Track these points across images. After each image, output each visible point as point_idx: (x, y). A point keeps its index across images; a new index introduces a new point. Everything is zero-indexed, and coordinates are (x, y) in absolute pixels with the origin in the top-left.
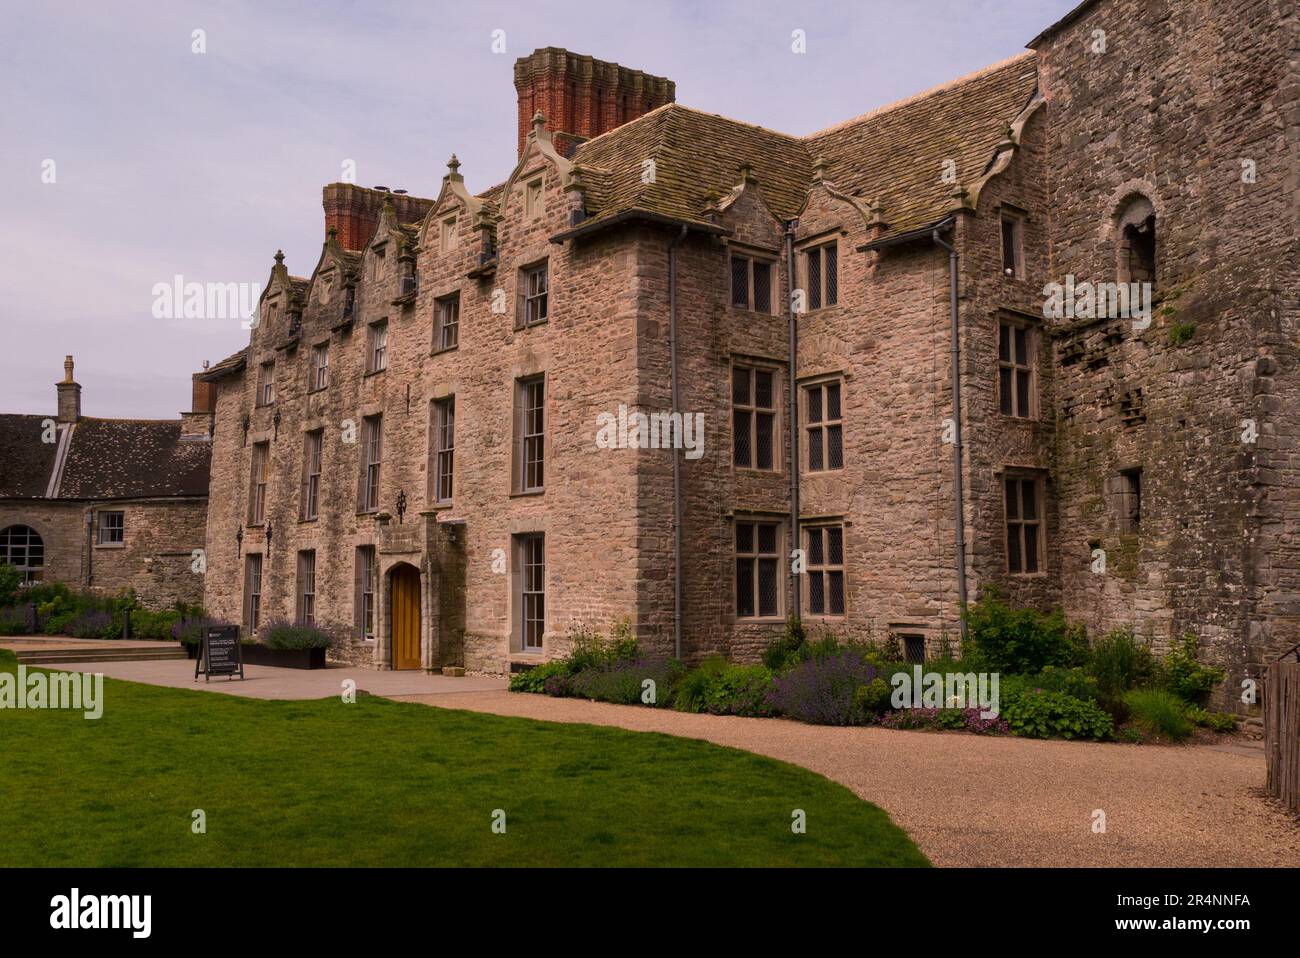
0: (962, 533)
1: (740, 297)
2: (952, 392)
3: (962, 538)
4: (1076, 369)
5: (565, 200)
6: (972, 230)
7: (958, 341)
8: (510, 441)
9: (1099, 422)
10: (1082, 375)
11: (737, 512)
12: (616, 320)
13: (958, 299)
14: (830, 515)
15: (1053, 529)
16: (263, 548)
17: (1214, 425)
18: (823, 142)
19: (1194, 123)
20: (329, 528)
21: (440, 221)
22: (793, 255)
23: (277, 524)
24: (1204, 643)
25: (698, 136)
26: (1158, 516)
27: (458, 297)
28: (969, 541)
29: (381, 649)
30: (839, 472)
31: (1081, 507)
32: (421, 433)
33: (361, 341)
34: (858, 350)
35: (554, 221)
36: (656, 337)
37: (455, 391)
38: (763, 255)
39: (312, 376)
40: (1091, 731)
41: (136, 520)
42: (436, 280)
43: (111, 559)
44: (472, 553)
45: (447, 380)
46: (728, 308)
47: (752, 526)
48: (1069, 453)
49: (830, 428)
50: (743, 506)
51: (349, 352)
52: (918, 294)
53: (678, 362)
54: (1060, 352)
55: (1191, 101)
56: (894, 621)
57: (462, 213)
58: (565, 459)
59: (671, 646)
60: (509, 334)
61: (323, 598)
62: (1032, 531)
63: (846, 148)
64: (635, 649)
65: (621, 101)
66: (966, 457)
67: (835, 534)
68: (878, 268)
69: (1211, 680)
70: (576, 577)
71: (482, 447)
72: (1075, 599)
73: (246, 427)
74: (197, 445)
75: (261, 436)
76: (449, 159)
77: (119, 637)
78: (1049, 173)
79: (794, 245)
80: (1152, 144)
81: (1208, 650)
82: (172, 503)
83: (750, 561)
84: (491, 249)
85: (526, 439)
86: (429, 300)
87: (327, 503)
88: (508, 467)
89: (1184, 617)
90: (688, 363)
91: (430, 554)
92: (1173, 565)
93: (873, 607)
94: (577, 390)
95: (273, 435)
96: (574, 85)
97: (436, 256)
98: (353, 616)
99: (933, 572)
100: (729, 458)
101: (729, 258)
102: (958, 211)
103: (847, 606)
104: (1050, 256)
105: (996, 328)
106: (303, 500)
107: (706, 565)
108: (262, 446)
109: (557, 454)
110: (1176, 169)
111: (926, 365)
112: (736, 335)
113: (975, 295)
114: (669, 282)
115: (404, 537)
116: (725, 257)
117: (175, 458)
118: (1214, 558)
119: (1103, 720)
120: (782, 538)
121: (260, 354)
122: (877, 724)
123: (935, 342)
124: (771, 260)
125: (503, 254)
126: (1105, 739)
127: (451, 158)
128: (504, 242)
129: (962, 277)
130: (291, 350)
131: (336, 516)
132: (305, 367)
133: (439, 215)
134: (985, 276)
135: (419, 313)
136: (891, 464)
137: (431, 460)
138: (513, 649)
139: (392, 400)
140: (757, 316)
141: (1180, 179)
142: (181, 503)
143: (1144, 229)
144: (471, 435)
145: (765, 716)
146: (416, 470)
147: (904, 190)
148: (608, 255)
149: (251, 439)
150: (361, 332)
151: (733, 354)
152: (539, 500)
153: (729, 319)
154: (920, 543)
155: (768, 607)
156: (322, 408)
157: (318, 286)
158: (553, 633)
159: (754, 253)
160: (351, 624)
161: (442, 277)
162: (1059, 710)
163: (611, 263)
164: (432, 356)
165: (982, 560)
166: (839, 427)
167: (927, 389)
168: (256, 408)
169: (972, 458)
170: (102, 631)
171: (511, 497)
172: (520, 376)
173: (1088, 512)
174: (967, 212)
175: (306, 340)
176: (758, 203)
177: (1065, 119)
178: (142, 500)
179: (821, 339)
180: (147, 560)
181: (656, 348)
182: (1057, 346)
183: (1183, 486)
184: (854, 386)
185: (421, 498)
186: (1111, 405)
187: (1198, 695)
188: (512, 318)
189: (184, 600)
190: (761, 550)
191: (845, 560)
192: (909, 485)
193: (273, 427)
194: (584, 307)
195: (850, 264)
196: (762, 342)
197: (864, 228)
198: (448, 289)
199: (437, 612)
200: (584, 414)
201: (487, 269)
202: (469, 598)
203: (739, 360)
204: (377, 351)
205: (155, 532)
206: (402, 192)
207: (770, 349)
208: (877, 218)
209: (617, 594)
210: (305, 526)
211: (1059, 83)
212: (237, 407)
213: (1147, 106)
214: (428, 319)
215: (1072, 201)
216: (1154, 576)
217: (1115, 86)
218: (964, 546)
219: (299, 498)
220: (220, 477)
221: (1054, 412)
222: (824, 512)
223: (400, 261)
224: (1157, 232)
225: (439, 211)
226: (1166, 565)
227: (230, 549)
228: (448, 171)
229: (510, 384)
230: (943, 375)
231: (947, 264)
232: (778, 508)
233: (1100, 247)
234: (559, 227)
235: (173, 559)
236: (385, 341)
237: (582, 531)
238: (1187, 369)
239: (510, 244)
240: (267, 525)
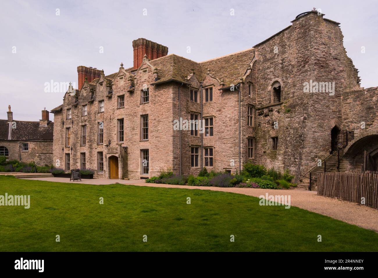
0: (240, 150)
1: (192, 99)
2: (239, 121)
3: (240, 151)
4: (262, 116)
5: (153, 75)
6: (243, 87)
7: (240, 110)
8: (139, 129)
9: (267, 127)
10: (263, 118)
11: (191, 145)
12: (167, 103)
13: (240, 101)
14: (210, 146)
15: (256, 149)
16: (70, 152)
17: (294, 129)
18: (204, 64)
19: (291, 68)
20: (89, 148)
21: (118, 78)
22: (202, 90)
23: (74, 147)
24: (290, 171)
25: (179, 62)
26: (281, 147)
27: (124, 96)
28: (241, 151)
29: (108, 174)
30: (212, 137)
31: (262, 145)
32: (114, 127)
33: (96, 105)
34: (217, 111)
35: (151, 80)
36: (176, 107)
37: (124, 117)
38: (196, 89)
39: (82, 113)
40: (274, 187)
41: (31, 145)
42: (117, 92)
43: (25, 154)
44: (129, 153)
45: (122, 115)
46: (190, 101)
47: (194, 148)
48: (259, 134)
49: (210, 127)
50: (192, 144)
51: (93, 107)
52: (231, 100)
53: (180, 113)
54: (258, 113)
55: (290, 63)
56: (225, 168)
57: (125, 76)
58: (154, 133)
59: (179, 173)
60: (138, 105)
61: (88, 163)
62: (252, 149)
63: (210, 66)
64: (172, 174)
65: (157, 51)
66: (241, 134)
67: (211, 150)
68: (222, 94)
69: (292, 178)
70: (157, 159)
71: (132, 130)
72: (259, 163)
73: (63, 124)
74: (44, 127)
75: (68, 126)
76: (121, 64)
77: (34, 172)
78: (257, 75)
79: (202, 88)
80: (281, 71)
81: (291, 172)
82: (40, 141)
83: (193, 155)
84: (133, 85)
85: (143, 129)
86: (116, 96)
87: (88, 142)
88: (139, 135)
89: (286, 165)
90: (182, 113)
91: (120, 154)
92: (284, 156)
93: (220, 165)
94: (157, 118)
95: (72, 126)
96: (147, 47)
97: (117, 86)
98: (97, 167)
99: (233, 157)
100: (190, 134)
101: (190, 90)
102: (241, 83)
103: (214, 165)
104: (256, 93)
105: (247, 108)
106: (81, 141)
107: (185, 156)
108: (68, 129)
109: (152, 132)
110: (286, 77)
111: (233, 115)
112: (191, 107)
113: (244, 101)
114: (179, 95)
115: (113, 150)
116: (189, 90)
117: (39, 130)
118: (293, 154)
119: (275, 185)
120: (199, 151)
121: (66, 107)
122: (234, 187)
123: (235, 110)
124: (197, 90)
125: (136, 87)
126: (276, 189)
127: (121, 63)
128: (137, 84)
129: (241, 97)
130: (76, 106)
131: (91, 145)
132: (80, 110)
133: (118, 77)
134: (246, 97)
135: (113, 99)
136: (224, 135)
137: (117, 133)
138: (141, 174)
139: (106, 119)
140: (195, 103)
141: (287, 79)
142: (42, 141)
143: (278, 88)
144: (128, 127)
145: (209, 186)
146: (113, 135)
147: (226, 77)
148: (165, 88)
149: (65, 127)
150: (96, 103)
151: (191, 111)
152: (147, 142)
153: (190, 104)
154: (231, 152)
155: (197, 165)
156: (86, 120)
157: (83, 91)
158: (151, 171)
159: (194, 89)
160: (96, 169)
161: (119, 91)
162: (268, 183)
163: (166, 90)
164: (117, 109)
165: (244, 155)
166: (213, 127)
167: (233, 120)
168: (66, 120)
169: (243, 134)
170: (30, 171)
171: (140, 141)
172: (142, 114)
173: (263, 146)
174: (243, 83)
175: (80, 104)
176: (195, 78)
177: (261, 64)
178: (32, 140)
179: (208, 109)
180: (37, 155)
181: (176, 110)
182: (257, 111)
183: (287, 141)
184: (216, 119)
185: (115, 141)
186: (269, 124)
187: (289, 181)
188: (139, 101)
189: (47, 164)
190: (195, 153)
191: (213, 155)
192: (228, 140)
193: (72, 124)
194: (158, 100)
195: (216, 93)
196: (196, 109)
197: (219, 85)
198: (121, 94)
199: (122, 166)
200: (159, 124)
201: (132, 90)
202: (129, 163)
203: (192, 112)
204: (100, 107)
205: (36, 148)
206: (96, 68)
207: (197, 110)
208: (222, 83)
209: (168, 162)
210: (82, 147)
211: (260, 56)
212: (60, 119)
213: (280, 63)
214: (116, 101)
215: (262, 81)
216: (280, 158)
217: (273, 58)
218: (240, 152)
219: (80, 141)
220: (56, 135)
221: (256, 125)
222: (209, 145)
223: (107, 87)
224: (281, 89)
225: (118, 76)
226: (283, 156)
227: (60, 152)
228: (120, 66)
229: (139, 116)
230: (237, 117)
231: (238, 94)
232: (199, 144)
233: (268, 91)
234: (152, 81)
235: (44, 154)
236: (103, 105)
237: (158, 149)
238: (289, 118)
239: (138, 85)
240: (71, 147)
